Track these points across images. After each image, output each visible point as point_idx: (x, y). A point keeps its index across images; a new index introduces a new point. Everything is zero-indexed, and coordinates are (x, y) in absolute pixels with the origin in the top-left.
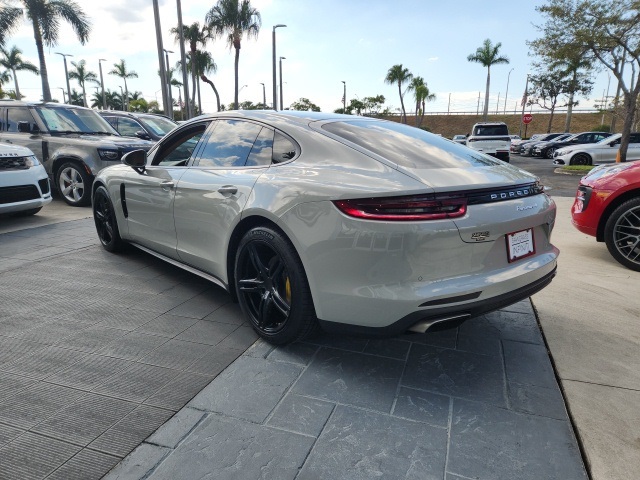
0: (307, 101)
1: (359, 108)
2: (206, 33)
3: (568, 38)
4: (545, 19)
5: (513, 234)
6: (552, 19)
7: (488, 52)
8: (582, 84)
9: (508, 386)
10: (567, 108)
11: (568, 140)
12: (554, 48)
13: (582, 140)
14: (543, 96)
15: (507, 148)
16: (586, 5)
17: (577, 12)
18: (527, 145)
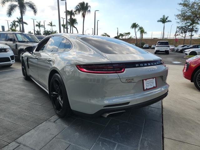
0: (106, 34)
1: (122, 36)
2: (75, 13)
3: (189, 14)
4: (181, 7)
5: (146, 80)
6: (183, 7)
7: (164, 19)
8: (195, 29)
9: (142, 139)
10: (190, 37)
11: (189, 47)
12: (184, 17)
13: (194, 47)
14: (182, 33)
15: (168, 49)
16: (195, 3)
17: (192, 5)
18: (176, 48)
